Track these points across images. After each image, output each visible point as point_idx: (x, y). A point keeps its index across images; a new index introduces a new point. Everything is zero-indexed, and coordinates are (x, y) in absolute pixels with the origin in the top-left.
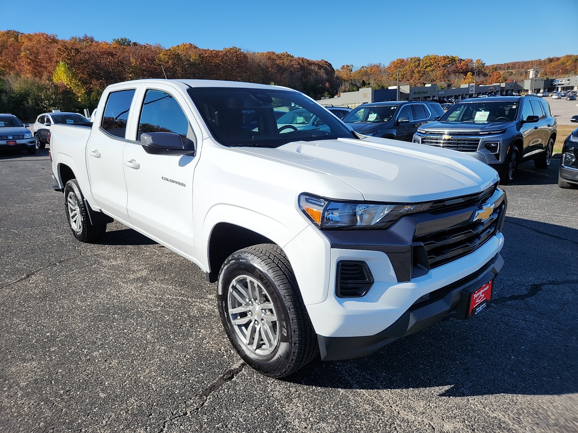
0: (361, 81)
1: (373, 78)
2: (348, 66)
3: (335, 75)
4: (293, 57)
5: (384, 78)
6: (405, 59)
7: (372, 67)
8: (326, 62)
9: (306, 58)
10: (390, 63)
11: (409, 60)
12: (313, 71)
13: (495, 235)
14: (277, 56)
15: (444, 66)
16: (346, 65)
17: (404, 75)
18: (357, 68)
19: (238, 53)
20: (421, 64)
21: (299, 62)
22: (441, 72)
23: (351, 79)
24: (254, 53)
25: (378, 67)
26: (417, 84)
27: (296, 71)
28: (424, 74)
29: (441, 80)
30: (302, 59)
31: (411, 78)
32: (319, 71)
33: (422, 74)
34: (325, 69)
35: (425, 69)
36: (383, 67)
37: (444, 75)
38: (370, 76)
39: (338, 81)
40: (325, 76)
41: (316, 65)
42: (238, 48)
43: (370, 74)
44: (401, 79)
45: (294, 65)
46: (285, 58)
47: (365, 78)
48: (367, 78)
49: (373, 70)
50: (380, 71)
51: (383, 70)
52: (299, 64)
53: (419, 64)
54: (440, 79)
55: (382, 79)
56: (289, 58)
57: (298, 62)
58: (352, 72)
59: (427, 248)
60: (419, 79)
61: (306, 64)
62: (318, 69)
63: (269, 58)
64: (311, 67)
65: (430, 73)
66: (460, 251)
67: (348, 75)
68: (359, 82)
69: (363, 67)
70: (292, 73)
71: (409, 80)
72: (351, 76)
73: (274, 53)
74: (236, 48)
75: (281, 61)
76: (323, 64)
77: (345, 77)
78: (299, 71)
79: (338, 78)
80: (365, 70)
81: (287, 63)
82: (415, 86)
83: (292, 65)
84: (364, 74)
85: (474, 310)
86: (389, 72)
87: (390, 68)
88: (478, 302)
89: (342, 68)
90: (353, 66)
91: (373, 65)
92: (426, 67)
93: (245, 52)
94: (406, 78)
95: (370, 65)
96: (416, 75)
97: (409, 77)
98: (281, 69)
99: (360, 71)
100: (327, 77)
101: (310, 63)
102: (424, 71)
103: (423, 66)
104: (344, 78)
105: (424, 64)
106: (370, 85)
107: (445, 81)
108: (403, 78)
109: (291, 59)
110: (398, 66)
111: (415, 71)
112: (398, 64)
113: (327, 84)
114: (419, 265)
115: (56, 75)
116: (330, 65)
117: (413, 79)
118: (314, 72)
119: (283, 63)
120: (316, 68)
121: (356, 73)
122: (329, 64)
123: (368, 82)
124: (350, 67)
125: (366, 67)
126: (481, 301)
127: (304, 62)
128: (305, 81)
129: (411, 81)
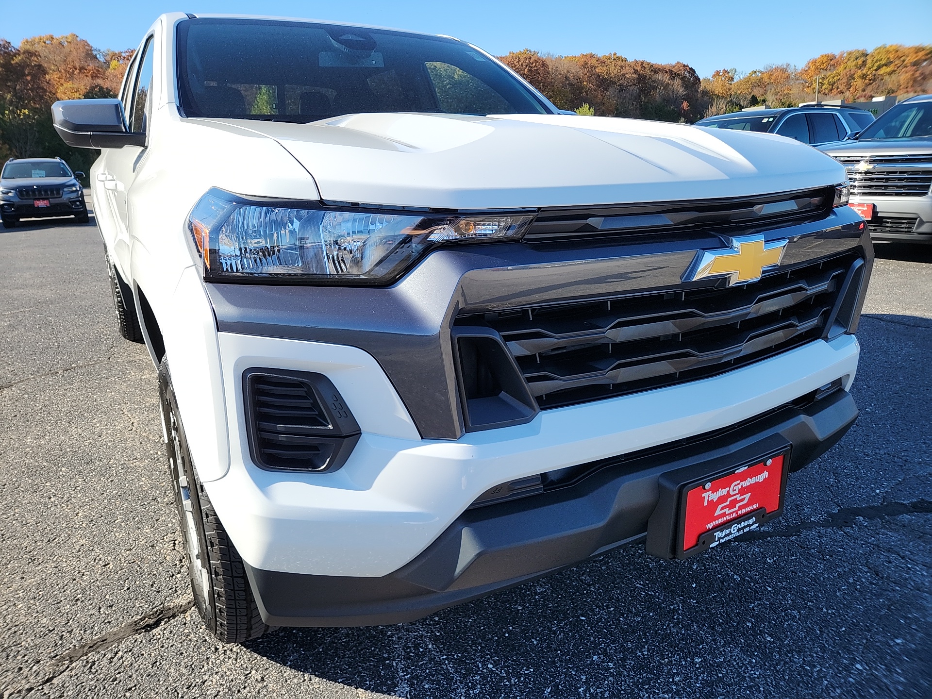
0: (749, 97)
1: (773, 89)
2: (726, 71)
3: (701, 89)
4: (626, 60)
5: (795, 91)
6: (836, 54)
7: (771, 72)
8: (684, 66)
9: (649, 62)
10: (806, 62)
11: (845, 55)
12: (661, 83)
13: (826, 339)
14: (597, 61)
15: (916, 64)
16: (722, 70)
17: (834, 83)
18: (744, 74)
19: (533, 59)
20: (869, 61)
21: (636, 68)
22: (909, 75)
23: (731, 95)
24: (560, 58)
25: (784, 70)
26: (858, 98)
27: (631, 84)
28: (874, 80)
29: (909, 89)
30: (642, 64)
31: (848, 89)
32: (672, 83)
33: (870, 80)
34: (683, 78)
35: (876, 70)
36: (793, 71)
37: (915, 80)
38: (768, 87)
39: (706, 98)
40: (681, 91)
41: (667, 72)
42: (532, 50)
43: (768, 84)
44: (827, 92)
45: (627, 74)
46: (611, 62)
47: (757, 92)
48: (762, 91)
49: (773, 77)
50: (788, 77)
51: (792, 76)
52: (636, 72)
53: (864, 63)
54: (907, 88)
55: (791, 92)
56: (620, 63)
57: (634, 69)
58: (733, 82)
59: (515, 349)
60: (864, 90)
61: (648, 72)
62: (669, 80)
63: (585, 65)
64: (656, 76)
65: (886, 78)
66: (663, 368)
67: (725, 88)
68: (745, 98)
69: (755, 72)
70: (622, 89)
71: (843, 93)
72: (730, 89)
73: (592, 56)
74: (530, 52)
75: (605, 68)
76: (680, 70)
77: (718, 90)
78: (634, 85)
79: (705, 93)
80: (759, 78)
81: (614, 71)
82: (855, 102)
83: (624, 75)
84: (755, 84)
85: (706, 536)
86: (804, 78)
87: (807, 71)
88: (724, 515)
89: (714, 76)
90: (735, 72)
91: (774, 67)
92: (879, 68)
93: (544, 58)
94: (838, 88)
95: (769, 69)
96: (859, 83)
97: (843, 87)
98: (604, 83)
99: (748, 80)
100: (684, 93)
101: (656, 70)
102: (875, 75)
103: (873, 66)
104: (717, 92)
105: (874, 61)
106: (767, 103)
107: (915, 92)
108: (831, 90)
109: (622, 64)
110: (822, 67)
111: (856, 76)
112: (823, 63)
113: (685, 105)
114: (503, 395)
115: (256, 106)
116: (692, 71)
117: (851, 89)
118: (662, 85)
119: (608, 73)
120: (666, 78)
121: (740, 83)
122: (691, 69)
123: (762, 98)
124: (730, 74)
125: (760, 72)
126: (740, 512)
127: (645, 68)
128: (646, 101)
129: (847, 94)
